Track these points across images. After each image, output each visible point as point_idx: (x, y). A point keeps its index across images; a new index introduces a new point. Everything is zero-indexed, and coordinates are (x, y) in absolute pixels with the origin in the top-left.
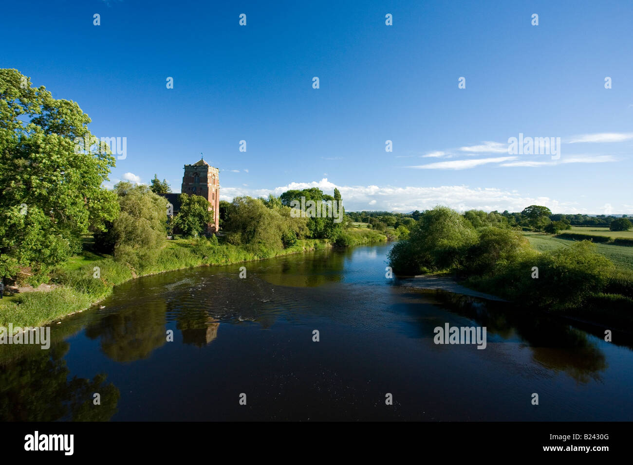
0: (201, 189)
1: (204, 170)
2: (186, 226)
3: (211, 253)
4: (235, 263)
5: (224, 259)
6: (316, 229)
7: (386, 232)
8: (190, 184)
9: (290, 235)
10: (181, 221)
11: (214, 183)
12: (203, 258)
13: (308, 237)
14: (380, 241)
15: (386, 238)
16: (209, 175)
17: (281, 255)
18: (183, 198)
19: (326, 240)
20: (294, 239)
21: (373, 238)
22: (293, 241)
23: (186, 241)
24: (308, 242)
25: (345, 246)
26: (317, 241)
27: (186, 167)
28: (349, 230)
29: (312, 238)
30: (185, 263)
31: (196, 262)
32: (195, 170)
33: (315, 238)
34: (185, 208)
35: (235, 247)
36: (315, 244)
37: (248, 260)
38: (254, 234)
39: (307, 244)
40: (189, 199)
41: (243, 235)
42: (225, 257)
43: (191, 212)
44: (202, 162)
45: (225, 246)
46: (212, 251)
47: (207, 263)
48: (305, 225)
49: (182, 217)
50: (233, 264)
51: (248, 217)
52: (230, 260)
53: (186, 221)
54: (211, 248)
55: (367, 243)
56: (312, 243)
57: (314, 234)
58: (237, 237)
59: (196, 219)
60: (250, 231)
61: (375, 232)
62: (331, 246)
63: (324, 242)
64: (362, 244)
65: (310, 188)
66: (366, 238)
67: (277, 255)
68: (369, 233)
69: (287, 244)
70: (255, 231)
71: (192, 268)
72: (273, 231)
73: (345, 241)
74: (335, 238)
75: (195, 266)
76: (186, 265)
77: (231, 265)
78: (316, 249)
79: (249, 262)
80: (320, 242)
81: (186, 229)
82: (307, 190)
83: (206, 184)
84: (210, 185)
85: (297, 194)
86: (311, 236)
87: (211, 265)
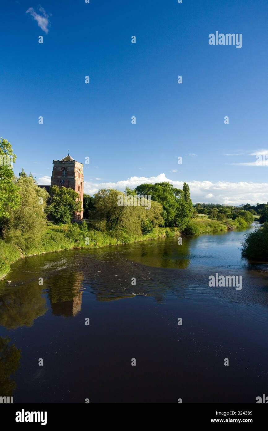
0: (69, 182)
1: (71, 165)
2: (59, 213)
3: (82, 238)
4: (102, 246)
5: (93, 243)
6: (168, 218)
7: (226, 223)
8: (58, 177)
9: (147, 223)
10: (54, 210)
11: (79, 177)
12: (75, 242)
13: (160, 226)
14: (221, 230)
15: (227, 228)
16: (76, 169)
17: (139, 240)
18: (55, 190)
19: (176, 229)
20: (150, 227)
21: (215, 227)
22: (150, 229)
23: (58, 227)
24: (161, 230)
25: (192, 234)
26: (168, 229)
27: (55, 162)
28: (194, 219)
29: (163, 227)
30: (61, 246)
31: (69, 245)
32: (63, 165)
33: (166, 226)
34: (58, 198)
35: (101, 233)
36: (167, 232)
37: (112, 244)
38: (117, 222)
39: (159, 232)
40: (60, 191)
41: (107, 222)
42: (93, 241)
43: (63, 202)
44: (68, 158)
45: (92, 232)
46: (82, 236)
47: (78, 246)
48: (159, 214)
49: (55, 206)
50: (100, 247)
51: (112, 207)
52: (98, 244)
53: (59, 210)
54: (82, 234)
55: (211, 232)
56: (164, 230)
57: (165, 223)
58: (103, 224)
59: (67, 208)
60: (114, 220)
61: (216, 222)
62: (180, 234)
63: (174, 230)
64: (206, 232)
65: (162, 182)
66: (209, 227)
67: (136, 241)
68: (212, 223)
69: (145, 231)
70: (118, 219)
71: (66, 250)
72: (134, 219)
73: (192, 229)
74: (184, 227)
75: (69, 248)
76: (62, 248)
77: (99, 248)
78: (167, 236)
79: (113, 246)
80: (170, 230)
81: (59, 216)
82: (159, 184)
83: (72, 177)
84: (76, 178)
85: (151, 187)
86: (163, 224)
87: (82, 248)
